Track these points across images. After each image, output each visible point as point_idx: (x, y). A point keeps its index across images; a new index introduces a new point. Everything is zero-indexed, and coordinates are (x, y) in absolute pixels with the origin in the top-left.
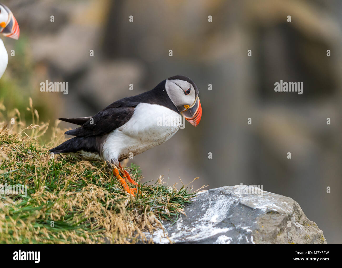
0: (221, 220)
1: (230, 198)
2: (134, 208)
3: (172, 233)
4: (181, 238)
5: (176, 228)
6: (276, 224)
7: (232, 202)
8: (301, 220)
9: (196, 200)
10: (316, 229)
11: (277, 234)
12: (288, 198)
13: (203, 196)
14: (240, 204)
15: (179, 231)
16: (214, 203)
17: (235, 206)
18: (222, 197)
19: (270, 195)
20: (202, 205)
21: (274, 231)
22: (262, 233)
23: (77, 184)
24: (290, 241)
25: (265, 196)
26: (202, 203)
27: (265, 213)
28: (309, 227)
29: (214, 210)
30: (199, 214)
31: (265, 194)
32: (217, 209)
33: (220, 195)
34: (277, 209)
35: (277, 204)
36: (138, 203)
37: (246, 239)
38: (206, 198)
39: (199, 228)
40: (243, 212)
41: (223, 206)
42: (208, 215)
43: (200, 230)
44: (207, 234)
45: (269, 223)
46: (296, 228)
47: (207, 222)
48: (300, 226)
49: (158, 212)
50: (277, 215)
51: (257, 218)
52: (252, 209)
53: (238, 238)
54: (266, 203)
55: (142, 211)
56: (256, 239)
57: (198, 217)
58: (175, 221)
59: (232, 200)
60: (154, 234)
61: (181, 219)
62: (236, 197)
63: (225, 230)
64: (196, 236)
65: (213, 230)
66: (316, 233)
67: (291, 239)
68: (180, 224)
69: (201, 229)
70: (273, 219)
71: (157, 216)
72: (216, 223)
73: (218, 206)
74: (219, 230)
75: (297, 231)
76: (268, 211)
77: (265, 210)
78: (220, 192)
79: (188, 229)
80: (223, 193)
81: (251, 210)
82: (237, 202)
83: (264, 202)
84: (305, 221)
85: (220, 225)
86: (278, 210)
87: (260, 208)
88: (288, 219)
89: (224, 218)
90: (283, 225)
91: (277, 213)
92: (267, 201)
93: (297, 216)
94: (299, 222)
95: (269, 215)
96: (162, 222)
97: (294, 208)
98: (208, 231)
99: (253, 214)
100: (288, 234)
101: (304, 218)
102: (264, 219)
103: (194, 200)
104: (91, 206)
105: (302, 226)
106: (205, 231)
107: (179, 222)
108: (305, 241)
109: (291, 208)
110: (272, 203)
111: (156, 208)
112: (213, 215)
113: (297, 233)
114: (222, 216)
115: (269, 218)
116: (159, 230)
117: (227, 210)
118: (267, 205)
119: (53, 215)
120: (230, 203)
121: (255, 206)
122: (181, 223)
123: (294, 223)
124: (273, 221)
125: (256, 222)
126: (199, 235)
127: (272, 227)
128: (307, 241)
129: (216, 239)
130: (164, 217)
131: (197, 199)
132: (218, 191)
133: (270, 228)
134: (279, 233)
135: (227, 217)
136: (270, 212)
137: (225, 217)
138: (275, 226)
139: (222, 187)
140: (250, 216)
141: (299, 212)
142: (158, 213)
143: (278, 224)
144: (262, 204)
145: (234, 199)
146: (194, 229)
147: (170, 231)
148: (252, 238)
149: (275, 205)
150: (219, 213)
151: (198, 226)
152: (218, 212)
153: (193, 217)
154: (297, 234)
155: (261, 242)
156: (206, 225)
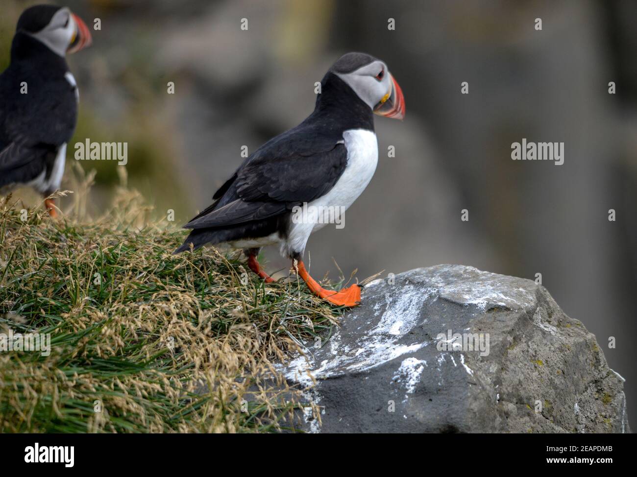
0: (408, 330)
1: (423, 290)
2: (252, 322)
3: (323, 360)
4: (337, 369)
5: (329, 351)
6: (505, 329)
7: (426, 296)
8: (553, 318)
9: (363, 297)
10: (582, 332)
11: (508, 346)
12: (526, 281)
13: (376, 290)
14: (440, 298)
15: (334, 357)
16: (395, 301)
17: (431, 303)
18: (408, 289)
19: (493, 278)
20: (374, 306)
21: (502, 342)
23: (147, 288)
24: (533, 358)
25: (485, 280)
26: (374, 302)
27: (485, 311)
28: (569, 329)
29: (396, 313)
30: (369, 323)
31: (486, 276)
32: (401, 312)
33: (405, 285)
34: (505, 301)
35: (505, 294)
36: (259, 313)
37: (452, 361)
38: (380, 294)
39: (370, 348)
40: (445, 312)
41: (411, 306)
42: (385, 324)
43: (371, 350)
44: (383, 357)
45: (493, 328)
46: (544, 333)
47: (386, 336)
48: (551, 329)
49: (295, 325)
50: (505, 313)
51: (471, 320)
52: (461, 306)
53: (437, 360)
54: (487, 294)
55: (266, 326)
56: (469, 360)
57: (368, 328)
58: (326, 340)
59: (425, 293)
60: (290, 366)
61: (338, 335)
62: (433, 287)
63: (415, 347)
64: (364, 363)
65: (394, 349)
66: (582, 340)
67: (534, 354)
68: (336, 343)
69: (373, 350)
70: (500, 321)
71: (294, 332)
72: (399, 335)
73: (401, 305)
74: (404, 349)
75: (545, 338)
76: (489, 308)
77: (484, 305)
78: (405, 281)
79: (350, 351)
80: (410, 281)
81: (459, 307)
82: (435, 296)
83: (483, 292)
84: (561, 320)
85: (405, 340)
86: (508, 304)
87: (474, 302)
88: (528, 318)
89: (414, 326)
90: (519, 329)
91: (507, 309)
92: (489, 290)
93: (545, 312)
94: (549, 322)
95: (491, 315)
96: (305, 343)
97: (537, 298)
98: (384, 352)
99: (464, 314)
100: (529, 346)
101: (558, 314)
102: (482, 321)
105: (554, 329)
106: (379, 353)
107: (334, 339)
108: (562, 354)
109: (532, 297)
110: (496, 292)
111: (291, 320)
112: (394, 322)
113: (545, 341)
114: (409, 322)
115: (492, 320)
116: (298, 357)
117: (418, 311)
118: (487, 297)
119: (101, 349)
120: (423, 298)
121: (466, 299)
122: (337, 341)
123: (540, 324)
124: (501, 325)
125: (469, 328)
126: (369, 361)
127: (499, 335)
128: (564, 355)
129: (399, 364)
130: (307, 333)
131: (366, 297)
132: (402, 278)
133: (495, 337)
134: (512, 346)
135: (417, 324)
136: (493, 309)
137: (415, 323)
138: (504, 332)
139: (409, 271)
140: (458, 319)
141: (548, 304)
142: (296, 327)
143: (509, 329)
144: (478, 295)
145: (430, 291)
146: (361, 351)
147: (318, 357)
148: (462, 357)
149: (502, 296)
150: (405, 317)
151: (368, 345)
152: (401, 316)
153: (359, 328)
154: (546, 344)
155: (479, 364)
156: (382, 341)
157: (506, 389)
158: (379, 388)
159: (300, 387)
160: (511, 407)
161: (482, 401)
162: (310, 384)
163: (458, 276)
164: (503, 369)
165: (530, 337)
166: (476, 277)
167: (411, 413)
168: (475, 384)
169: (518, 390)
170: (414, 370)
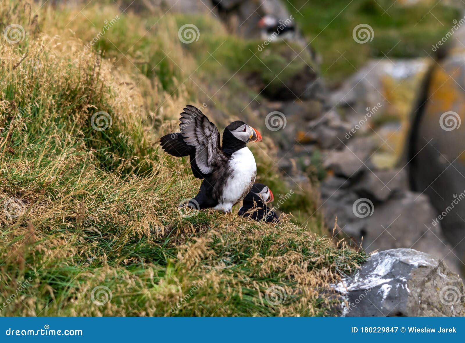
0: (386, 273)
1: (393, 258)
3: (351, 284)
4: (357, 287)
5: (354, 280)
7: (394, 260)
8: (445, 271)
11: (425, 282)
13: (375, 257)
14: (401, 262)
15: (355, 282)
16: (382, 262)
17: (396, 263)
18: (388, 257)
19: (422, 254)
20: (374, 263)
21: (423, 280)
22: (414, 281)
24: (435, 287)
25: (419, 255)
27: (417, 267)
28: (451, 276)
29: (382, 266)
30: (371, 269)
31: (419, 253)
32: (384, 266)
33: (387, 255)
34: (426, 264)
35: (426, 261)
37: (402, 286)
38: (377, 258)
40: (401, 267)
41: (388, 264)
42: (377, 270)
44: (375, 284)
45: (420, 274)
46: (441, 277)
47: (377, 275)
50: (426, 268)
51: (411, 271)
52: (408, 265)
53: (396, 286)
56: (409, 286)
57: (371, 272)
58: (353, 275)
60: (338, 285)
61: (358, 274)
62: (398, 257)
63: (388, 280)
64: (367, 285)
65: (380, 281)
66: (456, 281)
68: (357, 277)
69: (371, 280)
70: (423, 271)
72: (382, 275)
73: (385, 263)
74: (384, 281)
75: (441, 279)
77: (417, 265)
79: (362, 280)
80: (389, 254)
82: (398, 260)
83: (417, 260)
84: (448, 273)
85: (385, 277)
87: (413, 263)
88: (435, 271)
90: (430, 275)
91: (426, 267)
92: (420, 259)
93: (442, 269)
94: (443, 273)
95: (420, 269)
97: (439, 263)
98: (376, 282)
99: (409, 268)
100: (434, 282)
101: (448, 270)
102: (416, 271)
103: (368, 259)
104: (290, 267)
105: (445, 276)
106: (374, 282)
109: (437, 263)
110: (423, 260)
111: (340, 266)
112: (381, 270)
113: (441, 281)
114: (387, 270)
115: (420, 271)
116: (341, 282)
117: (391, 266)
118: (419, 262)
121: (410, 262)
123: (439, 274)
124: (423, 273)
125: (410, 274)
126: (369, 285)
127: (422, 277)
129: (381, 287)
131: (371, 259)
133: (420, 278)
134: (427, 282)
136: (420, 266)
137: (389, 271)
138: (424, 276)
139: (389, 250)
140: (406, 270)
141: (444, 266)
143: (426, 275)
144: (415, 261)
145: (396, 258)
146: (366, 281)
147: (349, 282)
148: (406, 285)
149: (425, 262)
151: (370, 278)
152: (384, 268)
153: (367, 272)
155: (413, 288)
156: (376, 277)
157: (424, 299)
158: (372, 296)
159: (341, 294)
160: (425, 306)
161: (413, 303)
162: (345, 293)
163: (408, 253)
164: (423, 290)
165: (435, 279)
166: (415, 254)
167: (384, 306)
168: (410, 296)
169: (428, 299)
170: (386, 289)
